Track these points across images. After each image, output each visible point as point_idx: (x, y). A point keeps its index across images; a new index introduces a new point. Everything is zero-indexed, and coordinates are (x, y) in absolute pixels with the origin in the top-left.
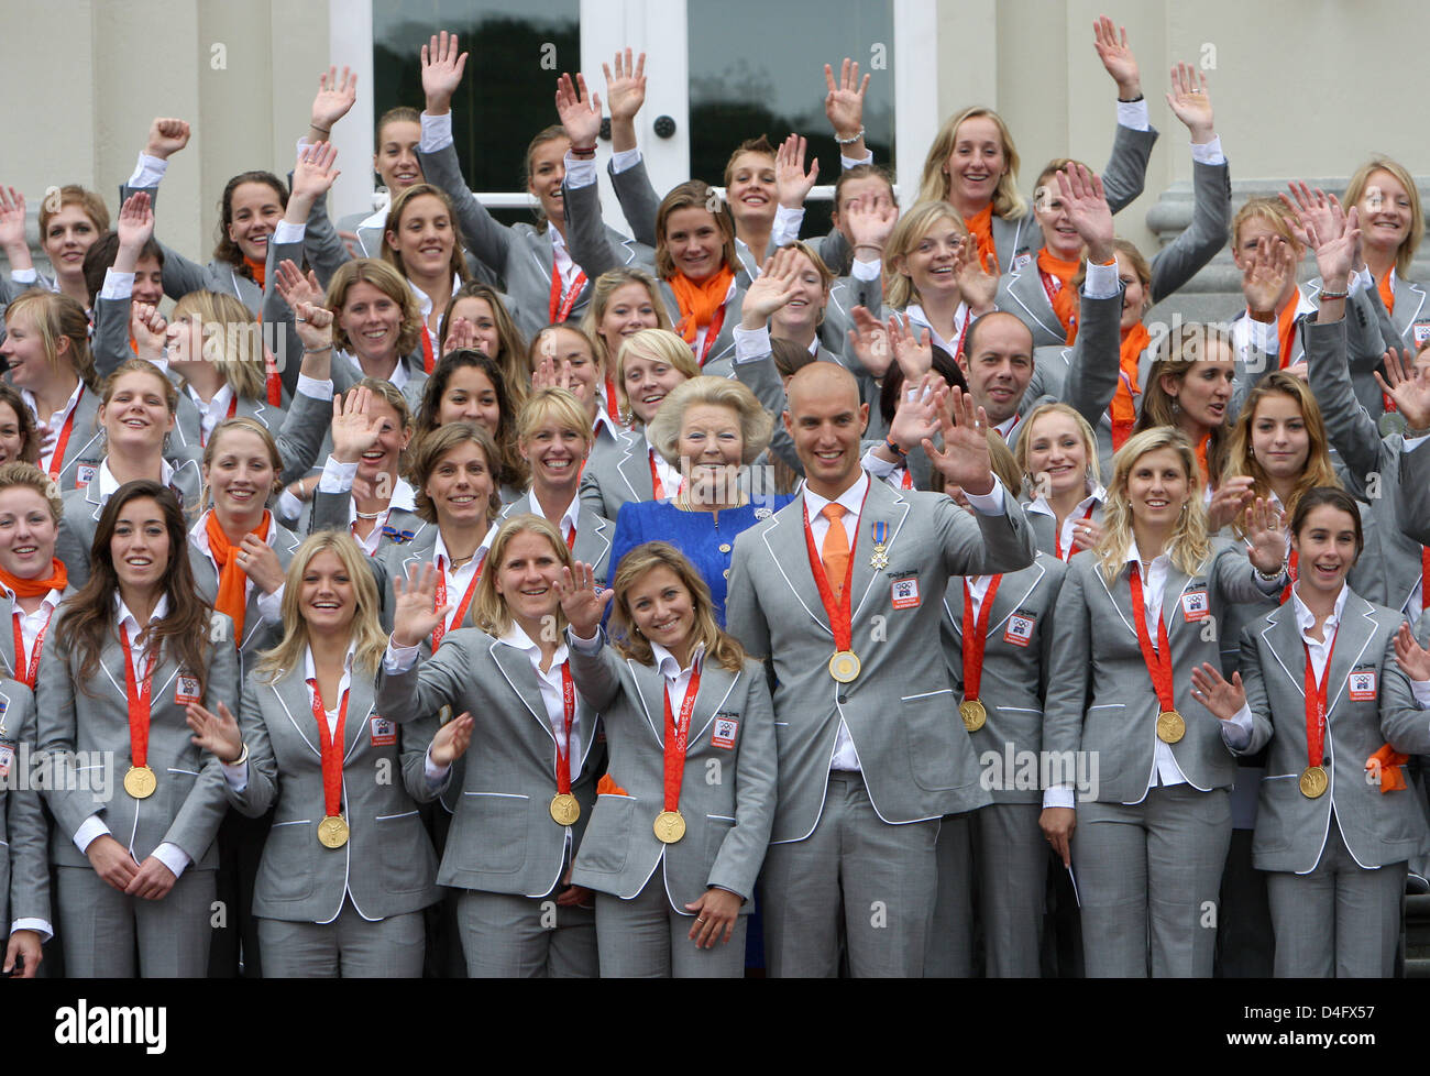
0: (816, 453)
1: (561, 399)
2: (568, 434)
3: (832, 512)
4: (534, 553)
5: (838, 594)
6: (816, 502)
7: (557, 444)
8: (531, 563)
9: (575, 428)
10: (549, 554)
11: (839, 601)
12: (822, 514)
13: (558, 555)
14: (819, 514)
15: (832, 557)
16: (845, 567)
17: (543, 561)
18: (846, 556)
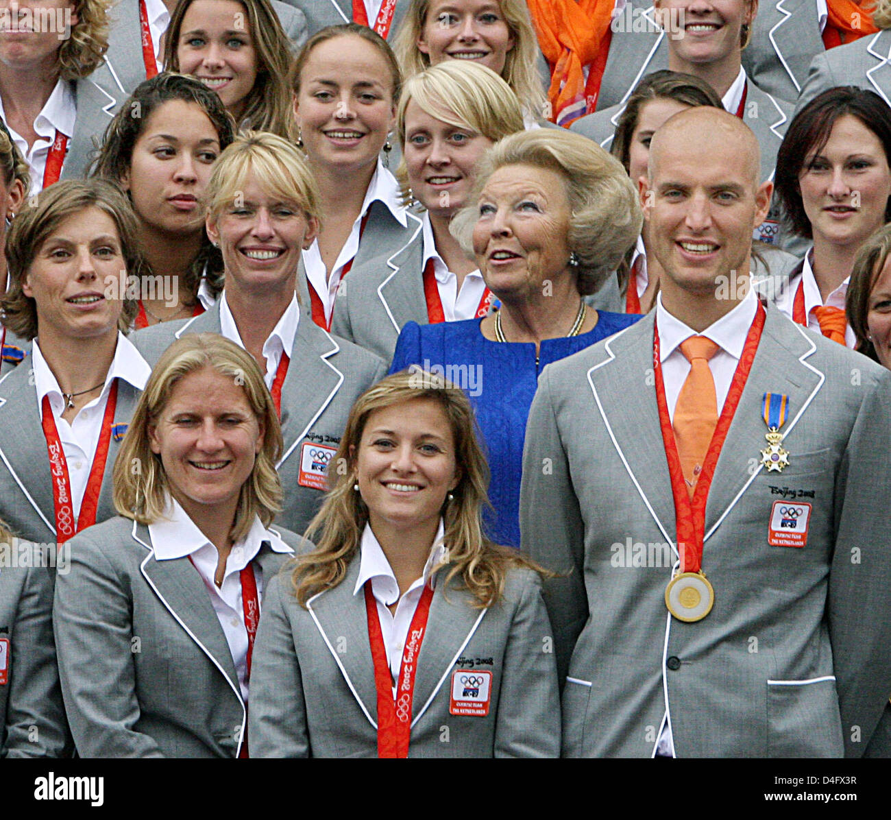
0: (679, 243)
1: (273, 153)
2: (279, 209)
3: (696, 349)
4: (215, 407)
5: (692, 482)
6: (673, 331)
7: (262, 224)
8: (209, 421)
9: (293, 200)
10: (239, 407)
11: (692, 492)
12: (680, 350)
13: (254, 410)
14: (676, 349)
15: (688, 422)
16: (707, 441)
17: (226, 420)
18: (710, 423)
